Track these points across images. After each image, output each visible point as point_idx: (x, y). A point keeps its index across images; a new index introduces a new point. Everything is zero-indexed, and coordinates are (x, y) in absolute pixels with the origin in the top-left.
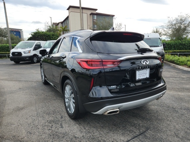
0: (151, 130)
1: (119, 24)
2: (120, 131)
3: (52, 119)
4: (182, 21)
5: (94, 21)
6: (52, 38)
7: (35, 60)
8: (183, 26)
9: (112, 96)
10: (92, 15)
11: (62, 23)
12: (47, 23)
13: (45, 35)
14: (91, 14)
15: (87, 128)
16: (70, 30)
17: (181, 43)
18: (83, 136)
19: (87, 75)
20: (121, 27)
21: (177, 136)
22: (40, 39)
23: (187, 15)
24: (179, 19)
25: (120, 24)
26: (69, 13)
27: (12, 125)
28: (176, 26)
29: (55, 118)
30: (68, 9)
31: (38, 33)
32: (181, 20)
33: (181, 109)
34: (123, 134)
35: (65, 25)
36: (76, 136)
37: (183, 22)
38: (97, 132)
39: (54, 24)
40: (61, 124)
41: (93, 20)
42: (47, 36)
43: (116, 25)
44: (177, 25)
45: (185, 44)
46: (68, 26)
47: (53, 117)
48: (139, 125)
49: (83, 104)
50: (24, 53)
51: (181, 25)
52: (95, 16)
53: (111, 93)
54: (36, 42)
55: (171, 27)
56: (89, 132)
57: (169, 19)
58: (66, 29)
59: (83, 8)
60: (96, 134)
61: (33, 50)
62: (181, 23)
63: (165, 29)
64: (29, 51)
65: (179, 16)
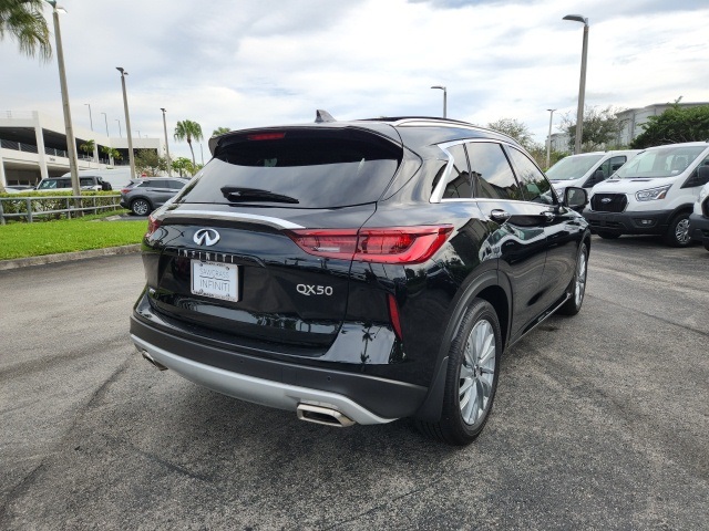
13: (697, 122)
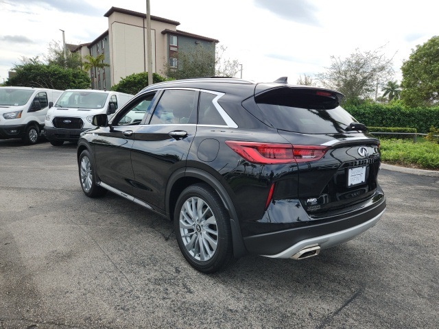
0: (370, 287)
1: (231, 62)
2: (313, 292)
3: (158, 275)
4: (359, 66)
5: (172, 49)
6: (74, 82)
7: (33, 135)
8: (360, 78)
9: (312, 219)
10: (166, 35)
11: (90, 46)
12: (56, 45)
13: (55, 75)
14: (164, 33)
15: (245, 291)
16: (111, 64)
17: (356, 112)
18: (246, 308)
19: (251, 177)
20: (236, 68)
21: (419, 295)
22: (40, 82)
23: (368, 53)
24: (354, 62)
25: (234, 62)
26: (111, 24)
27: (68, 295)
28: (348, 75)
29: (164, 274)
30: (108, 15)
31: (34, 69)
32: (358, 63)
33: (404, 244)
34: (323, 298)
35: (98, 53)
36: (230, 307)
37: (361, 67)
38: (270, 296)
39: (68, 46)
40: (185, 286)
41: (170, 46)
42: (60, 78)
43: (227, 63)
44: (349, 73)
45: (364, 114)
46: (105, 55)
47: (156, 270)
48: (344, 279)
49: (245, 238)
50: (6, 118)
51: (357, 73)
52: (175, 39)
53: (309, 213)
54: (37, 91)
55: (338, 77)
56: (254, 299)
57: (334, 60)
58: (101, 62)
59: (154, 19)
60: (269, 301)
61: (29, 111)
62: (357, 71)
63: (327, 81)
64: (19, 114)
65: (352, 56)
